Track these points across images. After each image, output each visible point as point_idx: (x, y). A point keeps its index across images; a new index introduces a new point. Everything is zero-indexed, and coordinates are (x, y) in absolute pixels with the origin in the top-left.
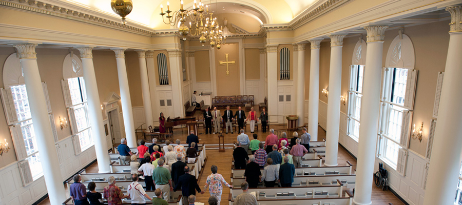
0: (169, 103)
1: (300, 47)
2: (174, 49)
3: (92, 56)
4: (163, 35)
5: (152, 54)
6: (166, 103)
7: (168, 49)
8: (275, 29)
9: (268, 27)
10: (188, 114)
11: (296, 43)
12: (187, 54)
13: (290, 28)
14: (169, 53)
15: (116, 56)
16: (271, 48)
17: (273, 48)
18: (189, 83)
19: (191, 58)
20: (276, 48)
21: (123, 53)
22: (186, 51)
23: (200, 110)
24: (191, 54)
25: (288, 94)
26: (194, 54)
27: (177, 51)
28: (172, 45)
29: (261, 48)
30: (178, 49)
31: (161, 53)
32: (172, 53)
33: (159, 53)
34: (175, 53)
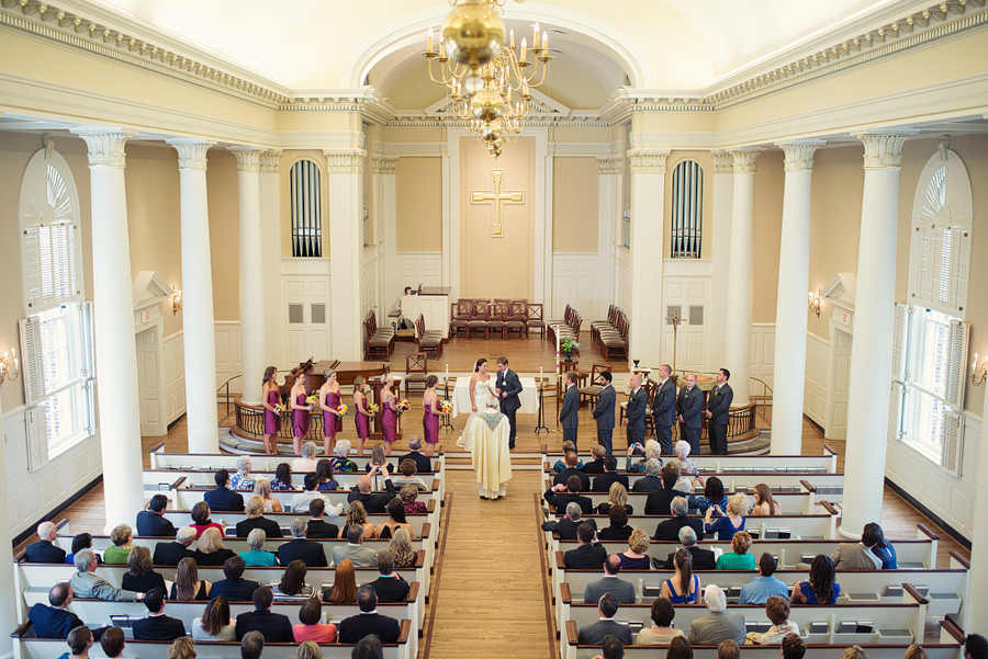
0: (319, 314)
1: (738, 161)
2: (346, 148)
3: (124, 159)
4: (314, 105)
5: (276, 161)
6: (307, 313)
7: (327, 149)
8: (663, 105)
9: (641, 97)
10: (373, 351)
11: (729, 149)
12: (377, 164)
13: (709, 106)
14: (330, 160)
15: (181, 163)
16: (645, 161)
17: (654, 161)
18: (376, 254)
19: (385, 177)
20: (662, 161)
21: (202, 156)
22: (375, 155)
23: (411, 339)
24: (387, 165)
25: (696, 303)
26: (394, 165)
27: (355, 155)
28: (340, 137)
29: (605, 157)
30: (359, 151)
31: (306, 159)
32: (339, 161)
33: (299, 160)
34: (348, 161)
